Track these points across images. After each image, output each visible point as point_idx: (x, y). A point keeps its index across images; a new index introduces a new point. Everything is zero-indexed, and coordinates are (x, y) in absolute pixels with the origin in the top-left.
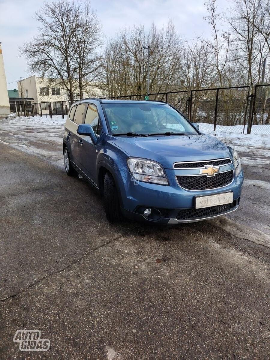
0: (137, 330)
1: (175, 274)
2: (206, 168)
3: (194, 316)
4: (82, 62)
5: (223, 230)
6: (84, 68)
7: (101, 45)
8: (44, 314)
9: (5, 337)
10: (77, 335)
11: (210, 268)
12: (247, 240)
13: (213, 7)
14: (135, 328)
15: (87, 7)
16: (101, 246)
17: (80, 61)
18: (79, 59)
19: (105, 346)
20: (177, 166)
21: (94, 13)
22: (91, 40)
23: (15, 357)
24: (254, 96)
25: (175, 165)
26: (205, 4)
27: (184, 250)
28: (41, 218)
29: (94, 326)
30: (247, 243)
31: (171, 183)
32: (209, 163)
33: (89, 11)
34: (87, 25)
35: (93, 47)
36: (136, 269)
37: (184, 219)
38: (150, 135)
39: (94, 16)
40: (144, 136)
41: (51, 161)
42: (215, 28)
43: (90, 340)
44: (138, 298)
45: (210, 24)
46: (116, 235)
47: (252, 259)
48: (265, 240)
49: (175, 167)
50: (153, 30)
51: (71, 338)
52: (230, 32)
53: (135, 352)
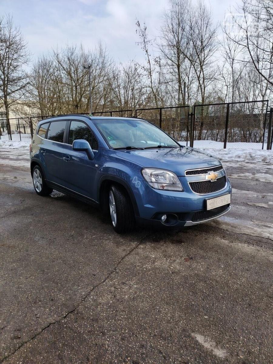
0: (208, 316)
1: (208, 268)
2: (209, 174)
3: (245, 297)
4: (6, 79)
5: (221, 229)
6: (9, 86)
7: (27, 63)
8: (115, 320)
9: (92, 348)
10: (160, 331)
11: (231, 259)
12: (244, 234)
13: (144, 34)
14: (205, 315)
15: (9, 23)
16: (126, 255)
17: (5, 78)
18: (3, 76)
19: (190, 334)
20: (188, 173)
21: (18, 29)
22: (15, 56)
23: (116, 361)
24: (193, 115)
25: (186, 173)
26: (136, 31)
27: (201, 248)
28: (44, 238)
29: (169, 320)
30: (245, 236)
31: (185, 189)
32: (210, 170)
33: (12, 26)
34: (11, 40)
35: (19, 64)
36: (173, 269)
37: (196, 220)
38: (145, 149)
39: (18, 32)
40: (142, 149)
41: (9, 184)
42: (147, 53)
43: (174, 332)
44: (190, 292)
45: (143, 49)
46: (134, 244)
47: (258, 248)
48: (257, 232)
49: (187, 175)
50: (81, 50)
51: (156, 334)
52: (161, 57)
53: (219, 333)
